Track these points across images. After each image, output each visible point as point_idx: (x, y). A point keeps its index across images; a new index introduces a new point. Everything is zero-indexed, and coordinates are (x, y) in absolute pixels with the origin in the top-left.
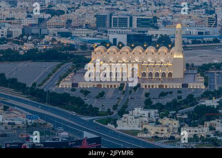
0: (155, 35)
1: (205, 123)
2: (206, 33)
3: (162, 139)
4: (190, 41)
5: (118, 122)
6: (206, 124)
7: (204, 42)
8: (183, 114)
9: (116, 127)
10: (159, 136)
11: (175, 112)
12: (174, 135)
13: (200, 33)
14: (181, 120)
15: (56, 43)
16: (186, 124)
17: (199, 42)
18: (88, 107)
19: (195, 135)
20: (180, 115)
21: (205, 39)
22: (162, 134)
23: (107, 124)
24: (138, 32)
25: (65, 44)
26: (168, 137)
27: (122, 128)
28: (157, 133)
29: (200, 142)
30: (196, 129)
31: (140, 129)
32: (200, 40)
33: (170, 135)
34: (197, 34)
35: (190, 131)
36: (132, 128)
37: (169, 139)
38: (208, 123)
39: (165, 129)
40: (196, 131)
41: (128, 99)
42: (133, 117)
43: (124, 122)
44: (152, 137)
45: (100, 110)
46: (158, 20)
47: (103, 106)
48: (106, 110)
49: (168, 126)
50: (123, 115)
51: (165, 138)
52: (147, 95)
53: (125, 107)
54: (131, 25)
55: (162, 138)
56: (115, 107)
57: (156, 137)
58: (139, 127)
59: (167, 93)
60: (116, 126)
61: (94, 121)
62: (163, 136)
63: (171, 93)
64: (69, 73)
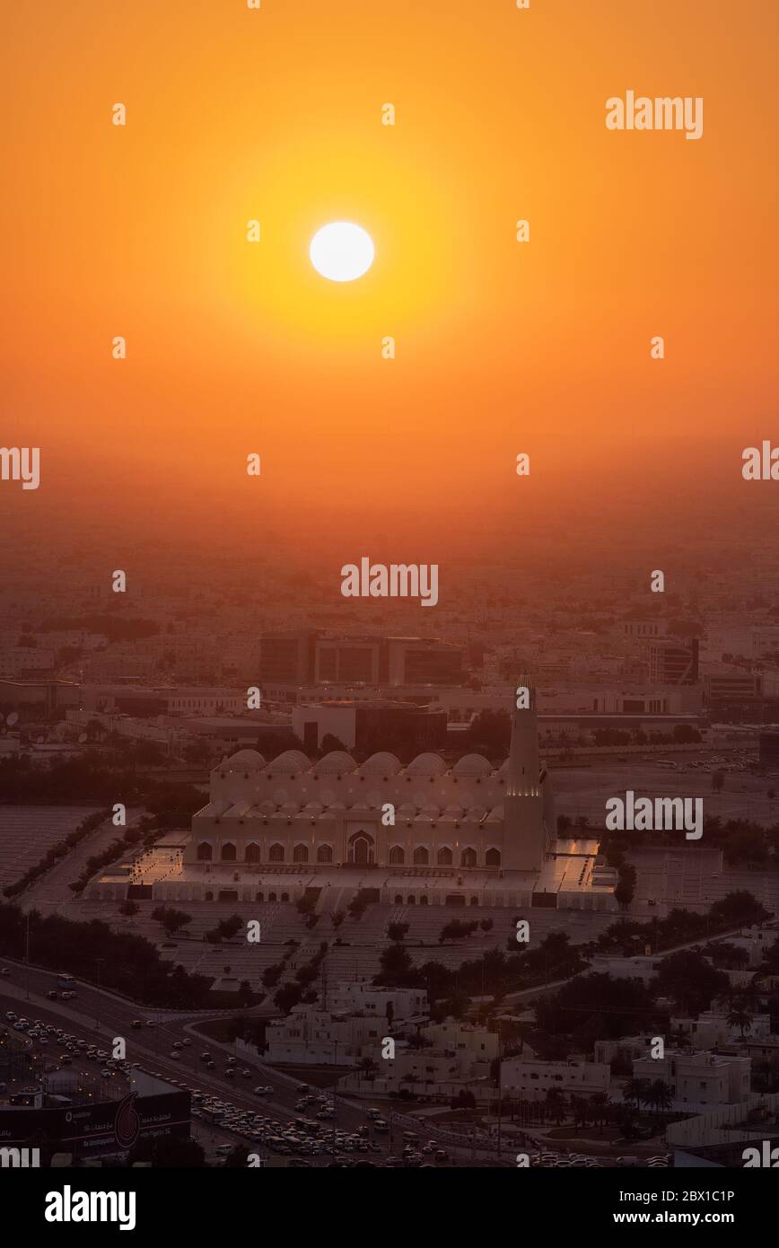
0: (462, 712)
1: (597, 1043)
2: (655, 706)
3: (427, 1101)
4: (589, 735)
5: (270, 1033)
6: (601, 1052)
7: (641, 739)
8: (519, 1008)
9: (261, 1053)
10: (419, 1089)
11: (491, 998)
12: (474, 1090)
13: (631, 706)
14: (509, 1032)
15: (103, 736)
16: (526, 1047)
17: (623, 740)
18: (170, 975)
19: (553, 1094)
20: (508, 1013)
21: (645, 728)
22: (430, 1082)
23: (233, 1040)
24: (407, 699)
25: (134, 743)
26: (449, 1095)
27: (285, 1058)
28: (410, 1079)
29: (570, 1120)
30: (559, 1068)
31: (351, 1061)
32: (627, 731)
33: (458, 1089)
34: (621, 710)
35: (535, 1076)
36: (324, 1059)
37: (455, 1103)
38: (608, 1048)
39: (444, 1064)
40: (559, 1078)
41: (324, 947)
42: (327, 1016)
43: (294, 1033)
44: (392, 1094)
45: (213, 988)
46: (486, 657)
47: (227, 970)
48: (236, 988)
49: (453, 1054)
50: (293, 1009)
51: (438, 1100)
52: (397, 931)
53: (308, 975)
54: (384, 675)
55: (429, 1098)
56: (271, 976)
57: (404, 1095)
58: (349, 1054)
59: (473, 927)
60: (263, 1047)
61: (187, 1028)
62: (432, 1090)
63: (487, 926)
64: (126, 848)
